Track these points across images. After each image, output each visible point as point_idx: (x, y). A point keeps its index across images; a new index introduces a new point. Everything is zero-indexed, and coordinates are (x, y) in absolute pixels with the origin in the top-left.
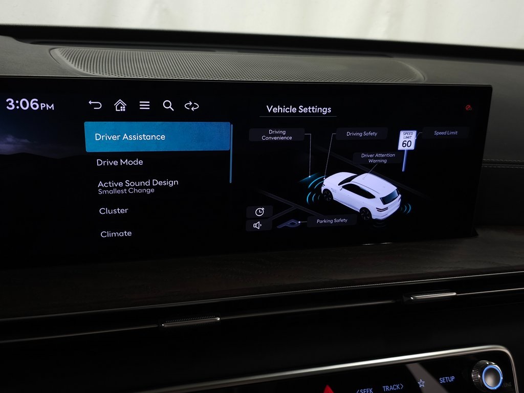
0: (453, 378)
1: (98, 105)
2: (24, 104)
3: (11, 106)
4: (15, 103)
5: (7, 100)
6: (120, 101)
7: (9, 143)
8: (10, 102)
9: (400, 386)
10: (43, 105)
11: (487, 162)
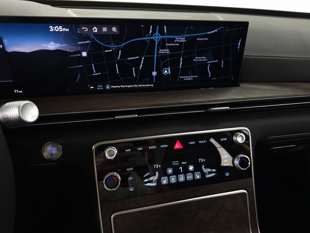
0: (226, 139)
1: (86, 29)
2: (57, 28)
3: (51, 30)
4: (53, 28)
5: (50, 27)
6: (95, 28)
7: (52, 45)
8: (51, 28)
9: (205, 141)
10: (64, 29)
11: (246, 56)
